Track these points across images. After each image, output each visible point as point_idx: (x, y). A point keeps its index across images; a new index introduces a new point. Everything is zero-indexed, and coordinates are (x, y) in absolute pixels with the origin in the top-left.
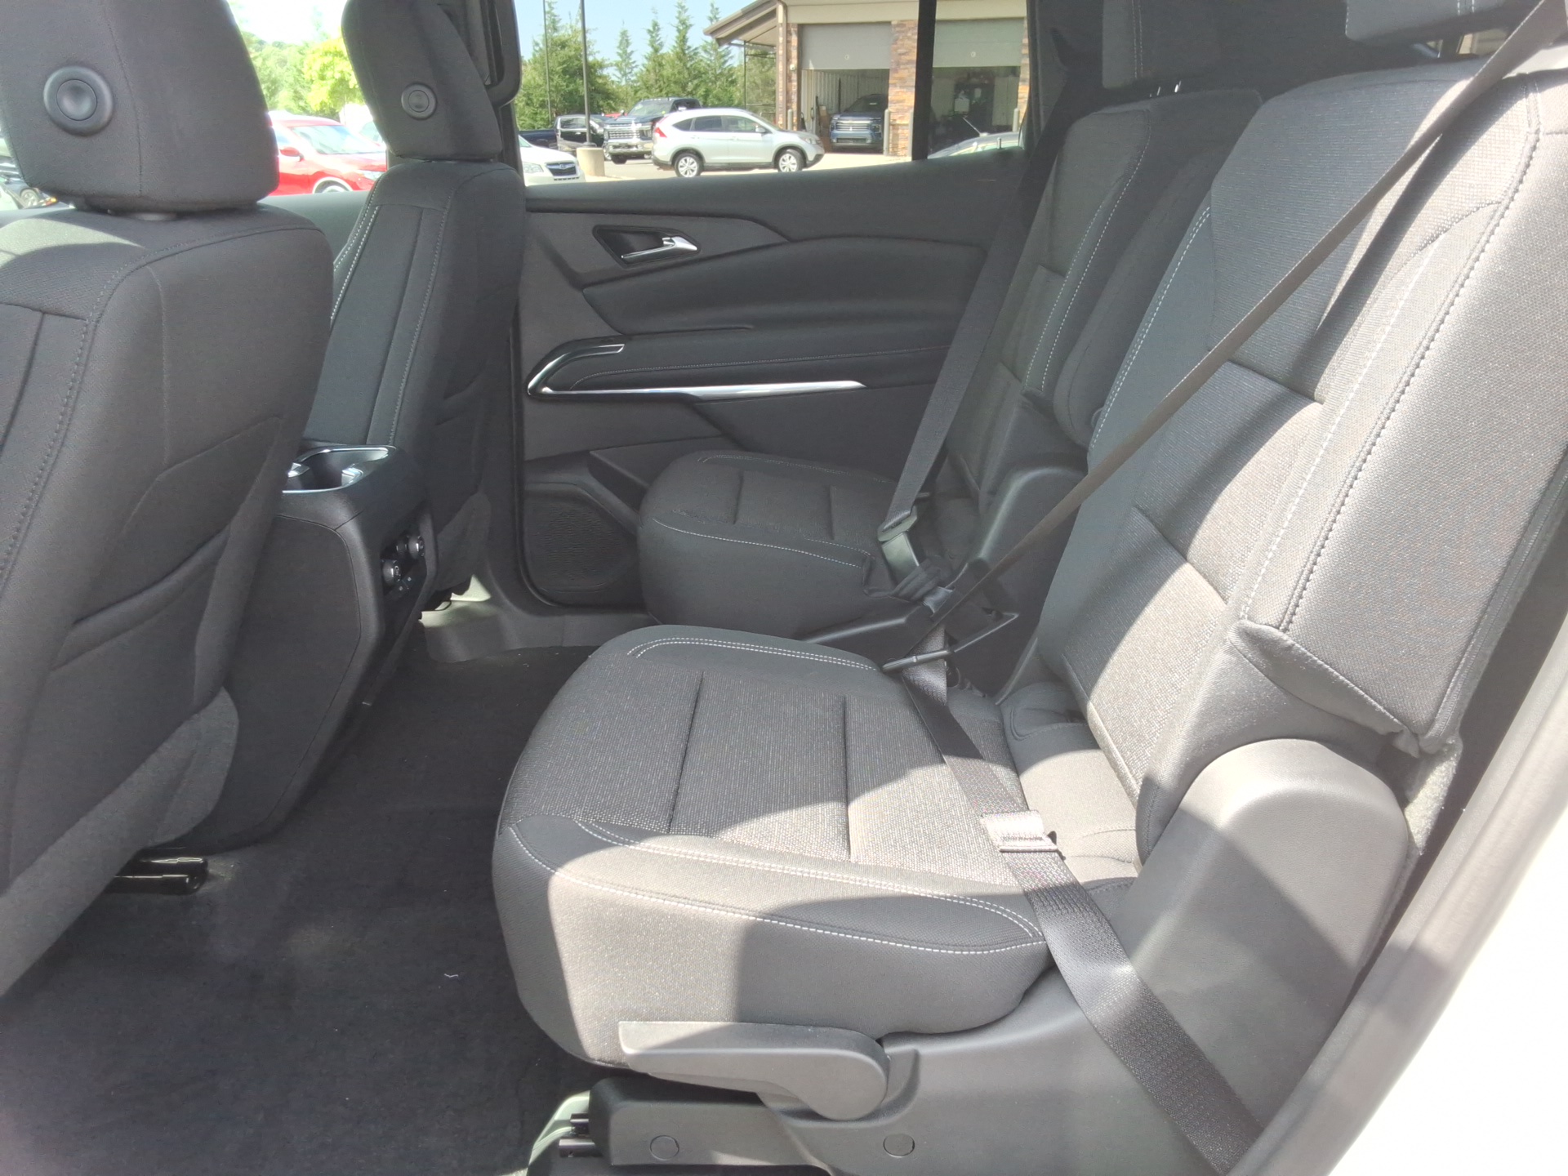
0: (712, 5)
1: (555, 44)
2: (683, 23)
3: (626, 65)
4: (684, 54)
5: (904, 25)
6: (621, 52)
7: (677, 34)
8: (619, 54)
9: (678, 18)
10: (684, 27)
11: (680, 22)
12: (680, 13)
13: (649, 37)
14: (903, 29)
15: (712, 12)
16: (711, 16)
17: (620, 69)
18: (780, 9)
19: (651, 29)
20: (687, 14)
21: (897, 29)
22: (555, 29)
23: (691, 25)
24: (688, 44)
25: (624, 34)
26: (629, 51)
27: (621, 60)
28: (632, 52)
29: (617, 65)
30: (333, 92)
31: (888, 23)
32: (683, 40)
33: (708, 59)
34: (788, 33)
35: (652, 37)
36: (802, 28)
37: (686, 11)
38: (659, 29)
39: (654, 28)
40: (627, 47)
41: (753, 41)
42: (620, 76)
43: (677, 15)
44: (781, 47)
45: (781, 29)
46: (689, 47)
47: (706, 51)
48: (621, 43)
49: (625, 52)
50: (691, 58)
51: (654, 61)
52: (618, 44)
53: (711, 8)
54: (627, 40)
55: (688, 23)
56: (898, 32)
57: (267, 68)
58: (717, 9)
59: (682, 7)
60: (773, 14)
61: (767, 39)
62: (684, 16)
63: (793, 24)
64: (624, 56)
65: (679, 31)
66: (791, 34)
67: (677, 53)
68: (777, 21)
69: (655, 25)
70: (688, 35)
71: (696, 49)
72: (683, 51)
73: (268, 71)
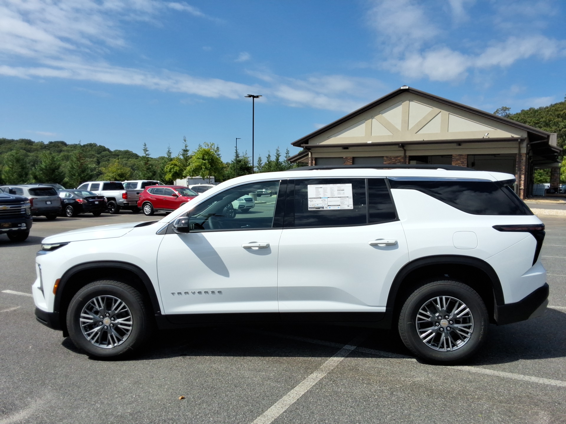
0: (287, 150)
1: (238, 161)
2: (278, 155)
3: (260, 167)
4: (278, 164)
5: (347, 158)
6: (258, 163)
7: (276, 158)
8: (258, 164)
9: (276, 153)
10: (278, 156)
11: (277, 154)
12: (277, 152)
13: (267, 159)
14: (347, 159)
15: (287, 151)
16: (286, 152)
17: (258, 168)
18: (310, 154)
19: (268, 157)
20: (279, 152)
21: (345, 159)
22: (238, 157)
23: (280, 155)
24: (279, 161)
25: (260, 158)
26: (261, 163)
27: (258, 165)
28: (262, 163)
29: (257, 167)
30: (173, 176)
31: (343, 157)
32: (278, 159)
33: (285, 165)
34: (312, 160)
35: (268, 159)
36: (316, 159)
37: (279, 151)
38: (270, 157)
39: (269, 157)
40: (261, 162)
41: (301, 162)
42: (258, 170)
43: (276, 152)
44: (310, 164)
45: (310, 159)
46: (279, 162)
47: (285, 163)
48: (259, 161)
49: (260, 163)
50: (280, 165)
51: (268, 165)
52: (258, 161)
53: (286, 150)
54: (260, 160)
55: (279, 155)
56: (345, 160)
57: (153, 168)
58: (288, 151)
59: (278, 150)
60: (308, 155)
61: (305, 161)
62: (278, 153)
63: (314, 158)
64: (259, 164)
65: (277, 157)
66: (313, 160)
67: (276, 164)
68: (309, 156)
69: (269, 155)
70: (279, 158)
71: (282, 162)
72: (278, 163)
73: (153, 169)
